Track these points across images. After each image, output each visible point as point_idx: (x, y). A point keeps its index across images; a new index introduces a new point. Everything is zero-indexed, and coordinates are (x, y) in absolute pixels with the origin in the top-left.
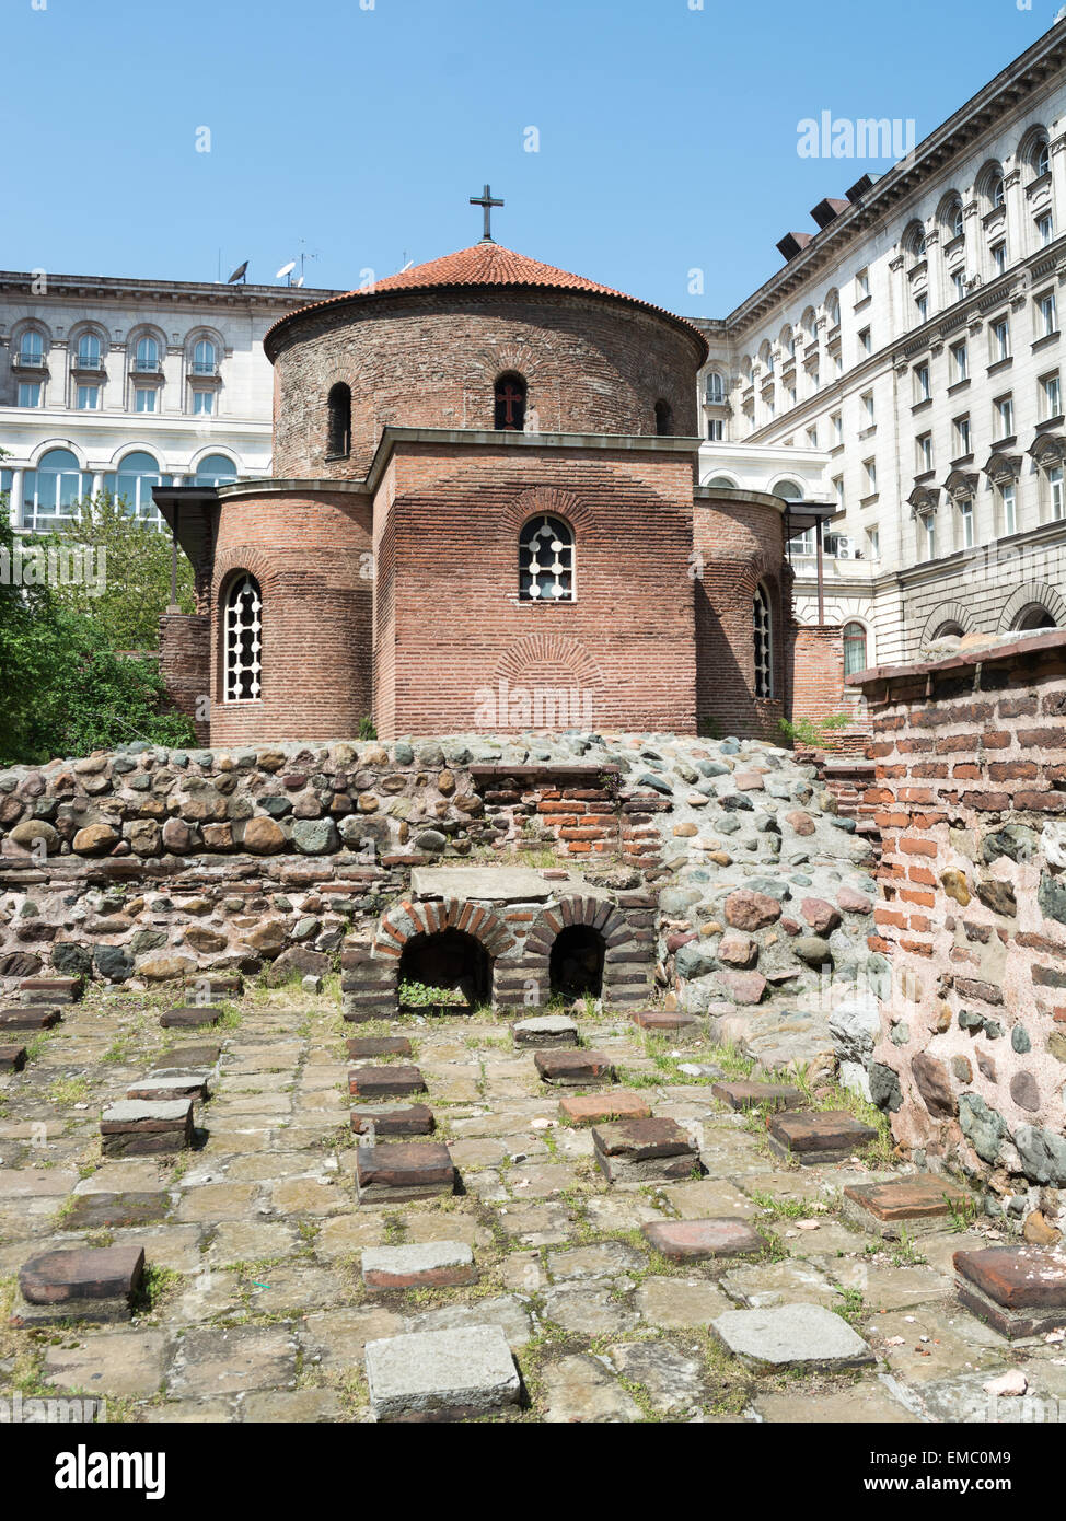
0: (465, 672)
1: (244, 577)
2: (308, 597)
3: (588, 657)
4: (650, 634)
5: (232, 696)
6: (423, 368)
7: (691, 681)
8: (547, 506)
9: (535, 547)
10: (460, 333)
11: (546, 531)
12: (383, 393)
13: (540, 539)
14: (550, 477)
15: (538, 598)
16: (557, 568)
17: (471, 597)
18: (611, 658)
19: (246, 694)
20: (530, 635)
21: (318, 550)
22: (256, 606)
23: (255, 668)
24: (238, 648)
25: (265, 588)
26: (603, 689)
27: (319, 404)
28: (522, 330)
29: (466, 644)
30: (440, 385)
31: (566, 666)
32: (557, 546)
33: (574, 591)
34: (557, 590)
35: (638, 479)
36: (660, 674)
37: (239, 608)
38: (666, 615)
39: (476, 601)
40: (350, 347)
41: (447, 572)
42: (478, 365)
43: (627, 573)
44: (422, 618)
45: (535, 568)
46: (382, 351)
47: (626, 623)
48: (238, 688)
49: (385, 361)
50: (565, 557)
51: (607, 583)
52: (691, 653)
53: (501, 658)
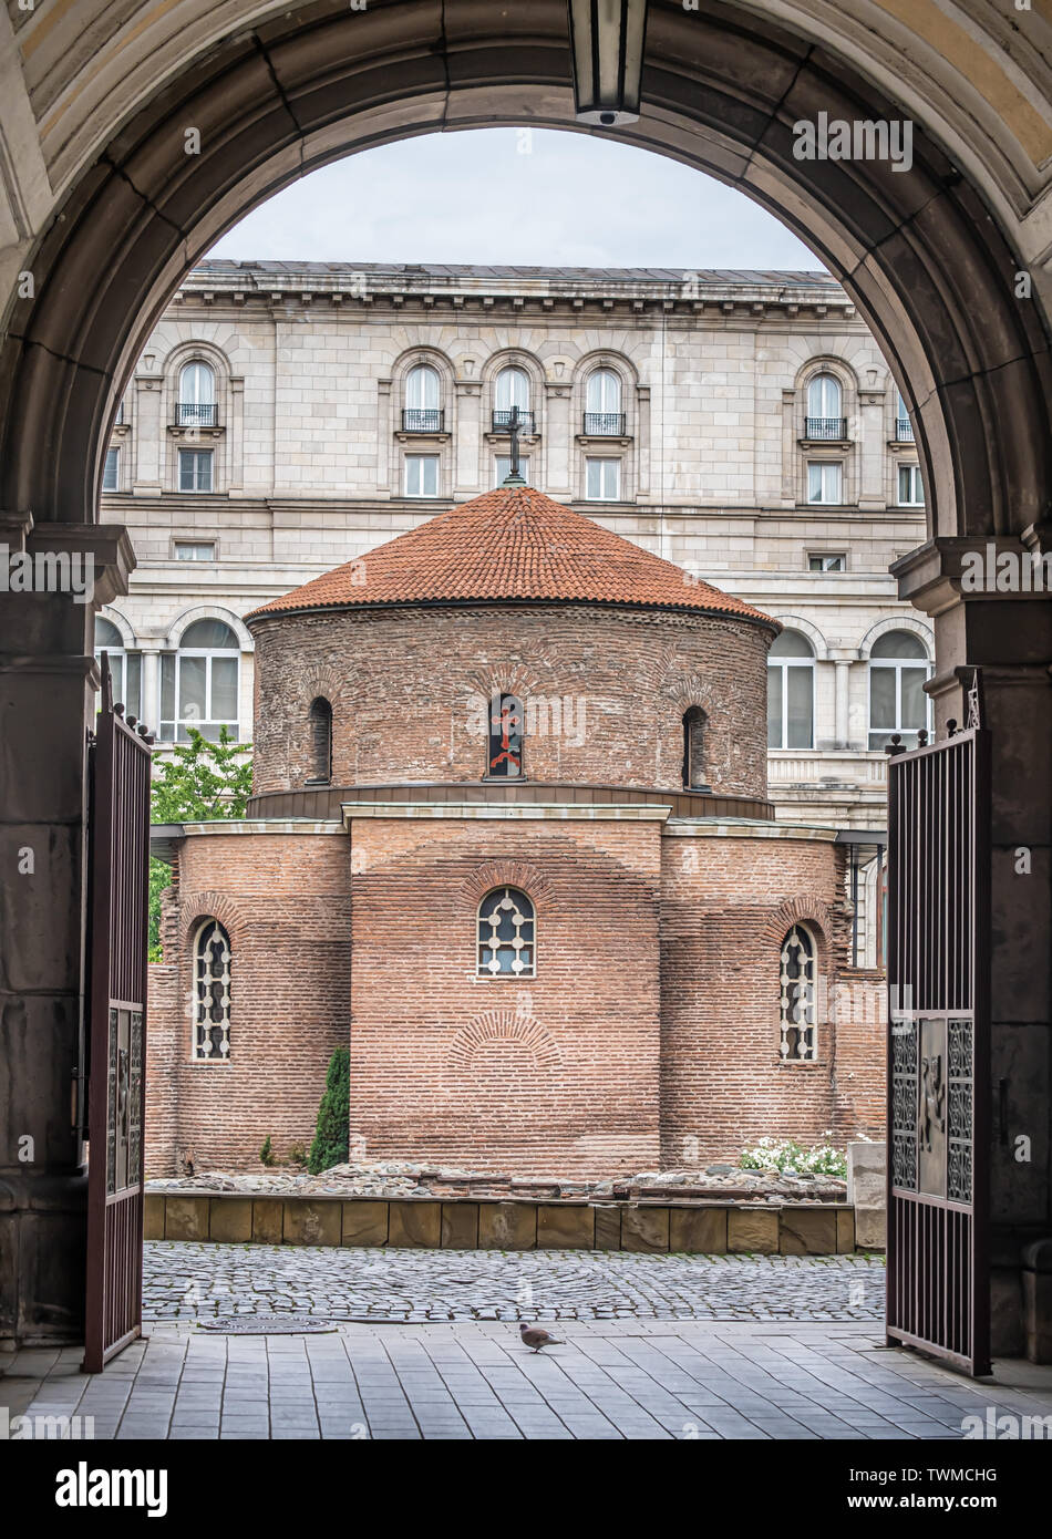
0: (420, 1050)
1: (212, 925)
2: (280, 951)
3: (546, 1035)
4: (611, 1009)
5: (200, 1053)
6: (408, 690)
7: (654, 1060)
8: (507, 879)
9: (495, 920)
10: (448, 651)
11: (507, 903)
12: (365, 716)
13: (501, 911)
14: (511, 849)
15: (497, 973)
16: (518, 943)
17: (428, 974)
18: (569, 1036)
19: (215, 1052)
20: (487, 1012)
21: (291, 898)
22: (225, 957)
23: (224, 1024)
24: (208, 1002)
25: (235, 937)
26: (561, 1067)
27: (300, 716)
28: (517, 646)
29: (421, 1022)
30: (425, 710)
31: (523, 1044)
32: (518, 920)
33: (534, 966)
34: (518, 965)
35: (603, 850)
36: (621, 1053)
37: (208, 957)
38: (630, 991)
39: (432, 978)
40: (331, 657)
41: (403, 949)
42: (467, 688)
43: (588, 948)
44: (378, 996)
45: (494, 942)
46: (366, 668)
47: (587, 999)
48: (207, 1046)
49: (368, 679)
50: (527, 930)
51: (566, 958)
52: (655, 1029)
53: (456, 1036)
